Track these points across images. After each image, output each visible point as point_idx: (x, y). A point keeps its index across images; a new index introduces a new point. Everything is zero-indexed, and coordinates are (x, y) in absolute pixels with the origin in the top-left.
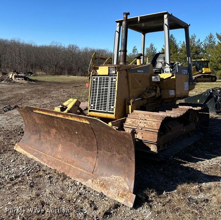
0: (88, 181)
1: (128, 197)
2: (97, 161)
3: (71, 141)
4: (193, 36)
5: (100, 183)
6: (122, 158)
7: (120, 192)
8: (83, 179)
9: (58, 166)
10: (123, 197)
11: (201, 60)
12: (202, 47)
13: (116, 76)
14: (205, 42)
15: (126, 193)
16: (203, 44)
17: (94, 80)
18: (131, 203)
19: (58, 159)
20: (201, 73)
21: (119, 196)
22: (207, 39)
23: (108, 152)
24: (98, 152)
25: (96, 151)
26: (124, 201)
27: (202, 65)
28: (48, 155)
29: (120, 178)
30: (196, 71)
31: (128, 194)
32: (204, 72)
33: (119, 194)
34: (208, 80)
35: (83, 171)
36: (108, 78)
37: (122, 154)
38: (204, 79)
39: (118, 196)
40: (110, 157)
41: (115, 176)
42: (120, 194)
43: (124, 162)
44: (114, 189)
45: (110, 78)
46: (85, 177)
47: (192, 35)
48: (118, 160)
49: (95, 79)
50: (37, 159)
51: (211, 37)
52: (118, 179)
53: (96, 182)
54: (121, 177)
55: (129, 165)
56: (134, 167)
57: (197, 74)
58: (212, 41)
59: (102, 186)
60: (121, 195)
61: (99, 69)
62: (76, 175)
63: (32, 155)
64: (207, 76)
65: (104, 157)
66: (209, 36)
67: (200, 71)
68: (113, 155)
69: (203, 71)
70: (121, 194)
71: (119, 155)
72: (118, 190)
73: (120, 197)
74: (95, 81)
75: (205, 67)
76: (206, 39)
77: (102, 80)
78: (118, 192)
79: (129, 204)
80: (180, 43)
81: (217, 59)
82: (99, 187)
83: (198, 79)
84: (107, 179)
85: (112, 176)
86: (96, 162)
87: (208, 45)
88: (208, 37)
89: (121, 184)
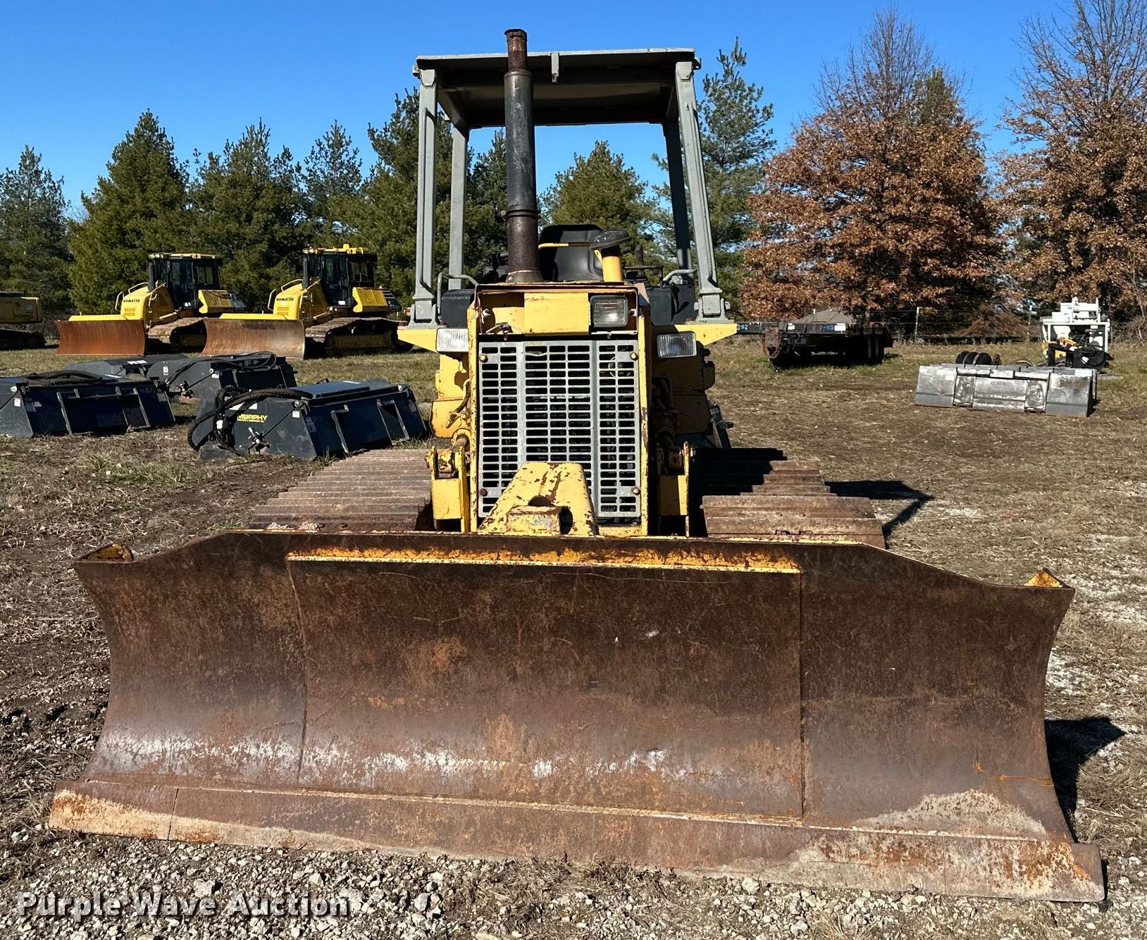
0: (797, 859)
1: (1064, 862)
2: (807, 754)
3: (590, 686)
4: (257, 129)
5: (878, 849)
6: (967, 708)
7: (1016, 856)
8: (759, 862)
9: (544, 838)
10: (1039, 873)
11: (340, 250)
12: (303, 186)
13: (635, 337)
14: (311, 165)
15: (1045, 852)
16: (306, 174)
17: (494, 359)
18: (1092, 884)
19: (517, 798)
20: (348, 311)
21: (1015, 874)
22: (323, 152)
23: (876, 694)
24: (803, 710)
25: (794, 707)
26: (1053, 887)
27: (350, 274)
28: (413, 799)
29: (973, 797)
30: (324, 303)
31: (1057, 850)
32: (358, 309)
33: (1009, 867)
34: (381, 343)
35: (732, 819)
36: (586, 348)
37: (966, 690)
38: (363, 340)
39: (1010, 876)
40: (890, 717)
41: (942, 799)
42: (1016, 866)
43: (982, 722)
44: (975, 852)
45: (594, 349)
46: (768, 844)
47: (253, 128)
48: (945, 720)
49: (499, 354)
50: (332, 837)
51: (338, 142)
52: (963, 804)
53: (854, 851)
54: (978, 795)
55: (1010, 729)
56: (1039, 735)
57: (332, 316)
58: (342, 163)
59: (897, 858)
60: (1024, 868)
61: (526, 303)
62: (705, 853)
63: (270, 824)
64: (374, 327)
65: (847, 723)
66: (330, 135)
67: (342, 303)
68: (912, 703)
69: (355, 303)
70: (1021, 863)
71: (949, 695)
72: (996, 848)
73: (1021, 874)
74: (500, 363)
75: (362, 285)
76: (317, 149)
77: (544, 358)
78: (1001, 860)
79: (1083, 888)
80: (197, 162)
81: (381, 246)
82: (883, 868)
83: (341, 341)
84: (905, 820)
85: (927, 799)
86: (803, 758)
87: (327, 182)
88: (325, 143)
89: (996, 823)
